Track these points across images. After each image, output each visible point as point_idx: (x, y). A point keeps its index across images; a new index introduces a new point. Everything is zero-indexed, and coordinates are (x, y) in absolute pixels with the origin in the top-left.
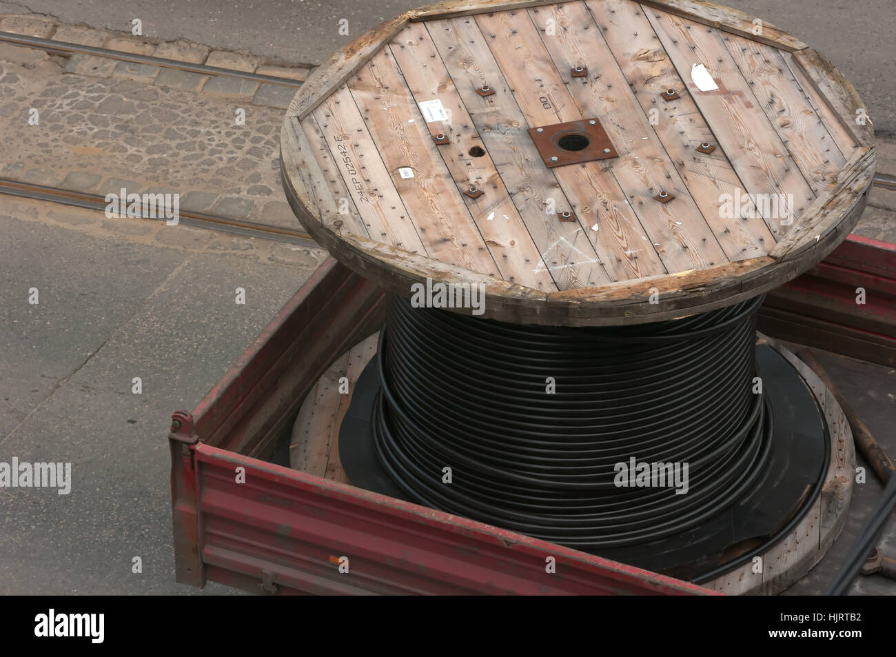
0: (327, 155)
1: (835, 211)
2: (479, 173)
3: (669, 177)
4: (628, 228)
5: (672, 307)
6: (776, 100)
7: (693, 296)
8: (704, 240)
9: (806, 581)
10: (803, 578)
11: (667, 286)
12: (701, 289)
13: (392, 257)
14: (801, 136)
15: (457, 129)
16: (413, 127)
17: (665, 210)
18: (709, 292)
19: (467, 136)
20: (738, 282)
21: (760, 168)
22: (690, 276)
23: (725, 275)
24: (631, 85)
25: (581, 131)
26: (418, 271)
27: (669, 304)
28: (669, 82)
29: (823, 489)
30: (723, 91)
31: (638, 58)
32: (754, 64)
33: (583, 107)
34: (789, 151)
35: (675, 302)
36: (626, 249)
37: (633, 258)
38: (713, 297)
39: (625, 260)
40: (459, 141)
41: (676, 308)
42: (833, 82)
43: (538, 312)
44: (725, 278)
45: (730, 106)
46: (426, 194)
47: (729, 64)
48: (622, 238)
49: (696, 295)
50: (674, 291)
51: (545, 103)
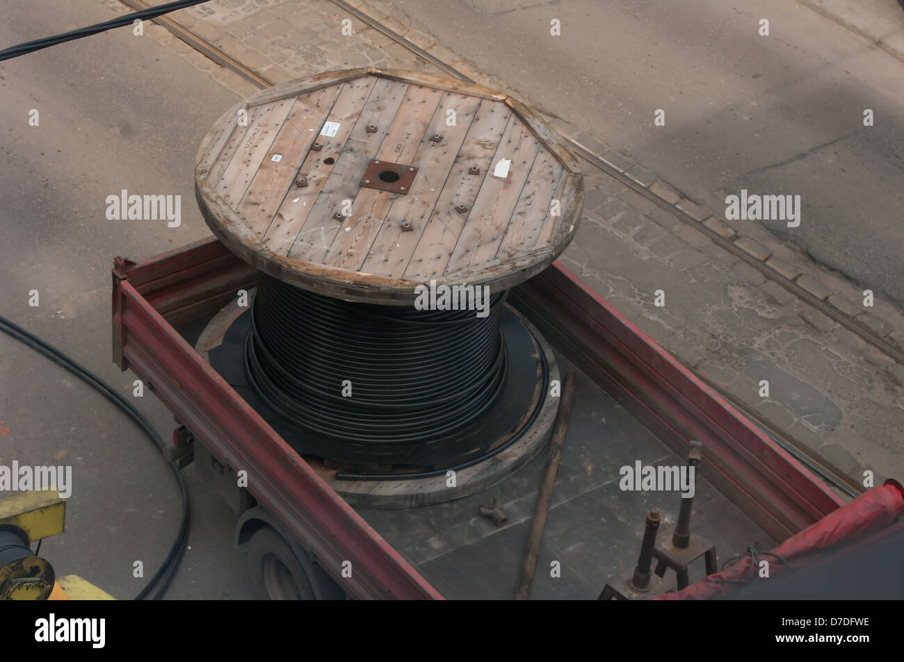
0: (244, 132)
1: (491, 273)
2: (316, 172)
3: (422, 217)
4: (367, 236)
5: (343, 291)
6: (532, 198)
7: (358, 289)
8: (402, 260)
11: (347, 277)
12: (367, 287)
13: (212, 201)
14: (524, 224)
15: (333, 143)
16: (309, 133)
17: (399, 235)
18: (371, 291)
19: (333, 150)
20: (393, 292)
21: (480, 232)
22: (366, 277)
23: (387, 284)
24: (458, 157)
25: (399, 172)
26: (218, 214)
27: (342, 289)
28: (481, 164)
29: (497, 456)
30: (507, 182)
31: (479, 143)
32: (543, 171)
33: (417, 158)
34: (507, 229)
35: (346, 289)
36: (351, 248)
37: (350, 255)
38: (372, 295)
39: (344, 253)
40: (326, 151)
41: (347, 293)
42: (573, 199)
43: (265, 264)
44: (385, 286)
45: (502, 190)
46: (275, 173)
47: (527, 166)
48: (356, 241)
49: (361, 290)
50: (347, 282)
51: (398, 148)
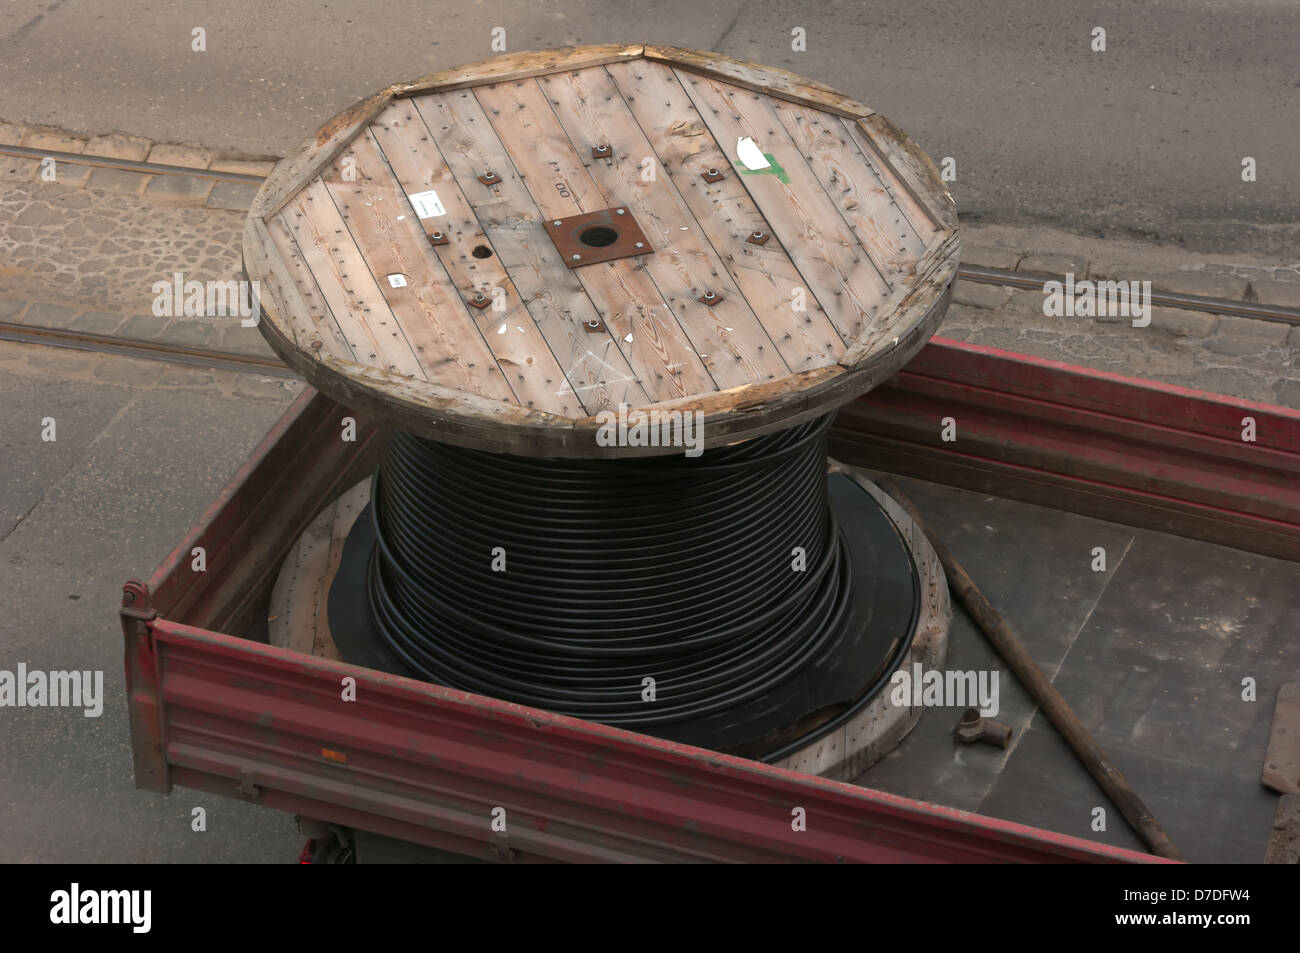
0: (300, 262)
1: (915, 308)
2: (485, 277)
3: (715, 275)
4: (669, 337)
5: (725, 430)
6: (839, 177)
7: (750, 416)
8: (761, 348)
9: (896, 754)
10: (893, 750)
11: (719, 405)
12: (759, 407)
13: (384, 383)
14: (871, 220)
15: (457, 225)
16: (402, 224)
17: (712, 314)
18: (769, 411)
19: (469, 233)
20: (803, 397)
21: (824, 260)
22: (745, 393)
23: (788, 389)
24: (665, 165)
25: (606, 223)
26: (416, 399)
27: (722, 427)
28: (711, 160)
29: (914, 643)
30: (776, 169)
31: (674, 133)
32: (811, 135)
33: (608, 194)
34: (857, 238)
35: (729, 424)
36: (667, 363)
37: (676, 373)
38: (774, 416)
39: (666, 376)
40: (460, 240)
41: (729, 432)
42: (906, 154)
43: (564, 441)
44: (787, 393)
45: (785, 187)
46: (422, 305)
47: (782, 136)
48: (662, 350)
49: (753, 415)
50: (727, 411)
51: (563, 190)
